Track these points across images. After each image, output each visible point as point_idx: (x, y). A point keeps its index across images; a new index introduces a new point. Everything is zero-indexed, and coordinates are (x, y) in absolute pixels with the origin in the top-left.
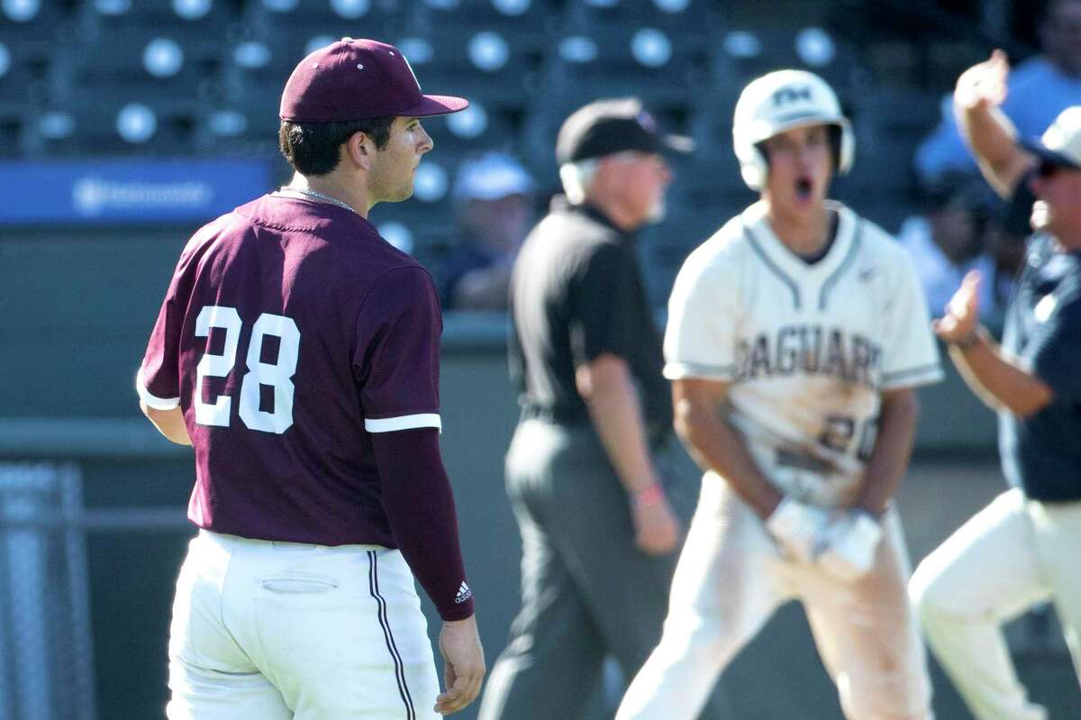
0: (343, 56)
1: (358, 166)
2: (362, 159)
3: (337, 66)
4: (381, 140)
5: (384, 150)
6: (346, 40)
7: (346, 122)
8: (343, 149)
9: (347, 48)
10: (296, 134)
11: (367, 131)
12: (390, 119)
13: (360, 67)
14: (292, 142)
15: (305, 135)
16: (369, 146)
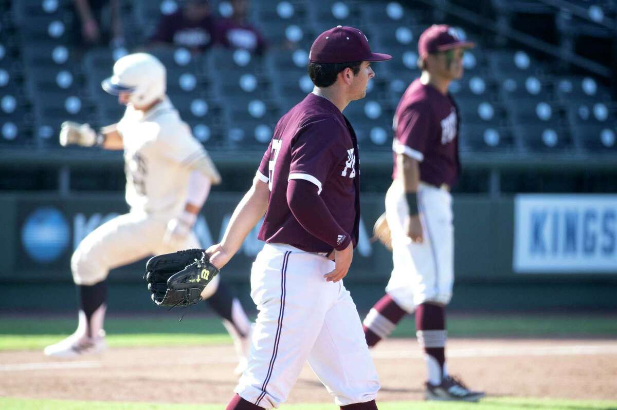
0: (340, 34)
1: (346, 82)
2: (348, 79)
3: (338, 38)
4: (356, 72)
5: (357, 76)
6: (339, 26)
7: (342, 63)
8: (339, 75)
9: (340, 30)
10: (318, 68)
11: (351, 68)
12: (360, 62)
13: (348, 38)
14: (316, 71)
15: (323, 68)
16: (351, 73)
